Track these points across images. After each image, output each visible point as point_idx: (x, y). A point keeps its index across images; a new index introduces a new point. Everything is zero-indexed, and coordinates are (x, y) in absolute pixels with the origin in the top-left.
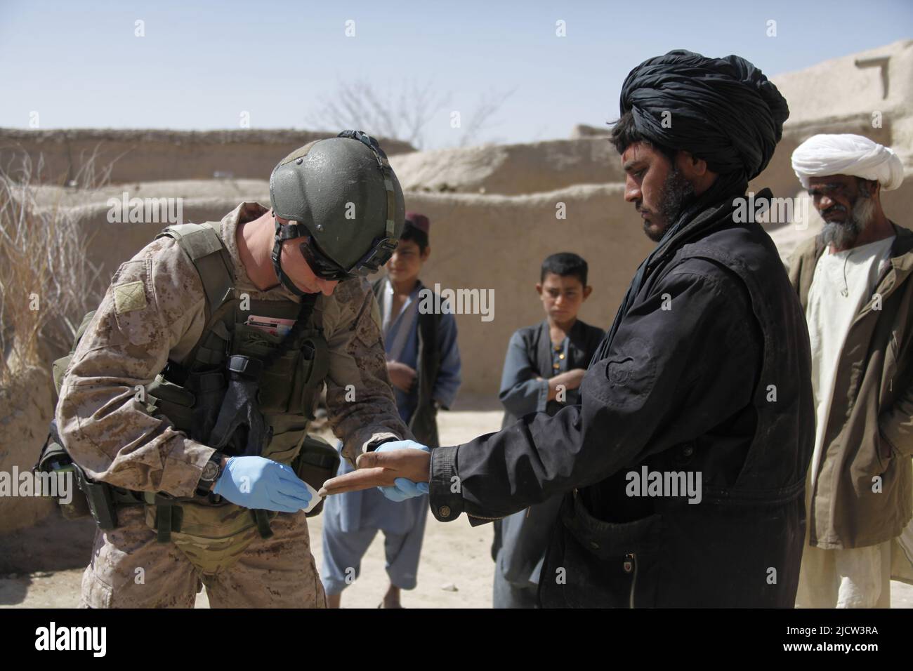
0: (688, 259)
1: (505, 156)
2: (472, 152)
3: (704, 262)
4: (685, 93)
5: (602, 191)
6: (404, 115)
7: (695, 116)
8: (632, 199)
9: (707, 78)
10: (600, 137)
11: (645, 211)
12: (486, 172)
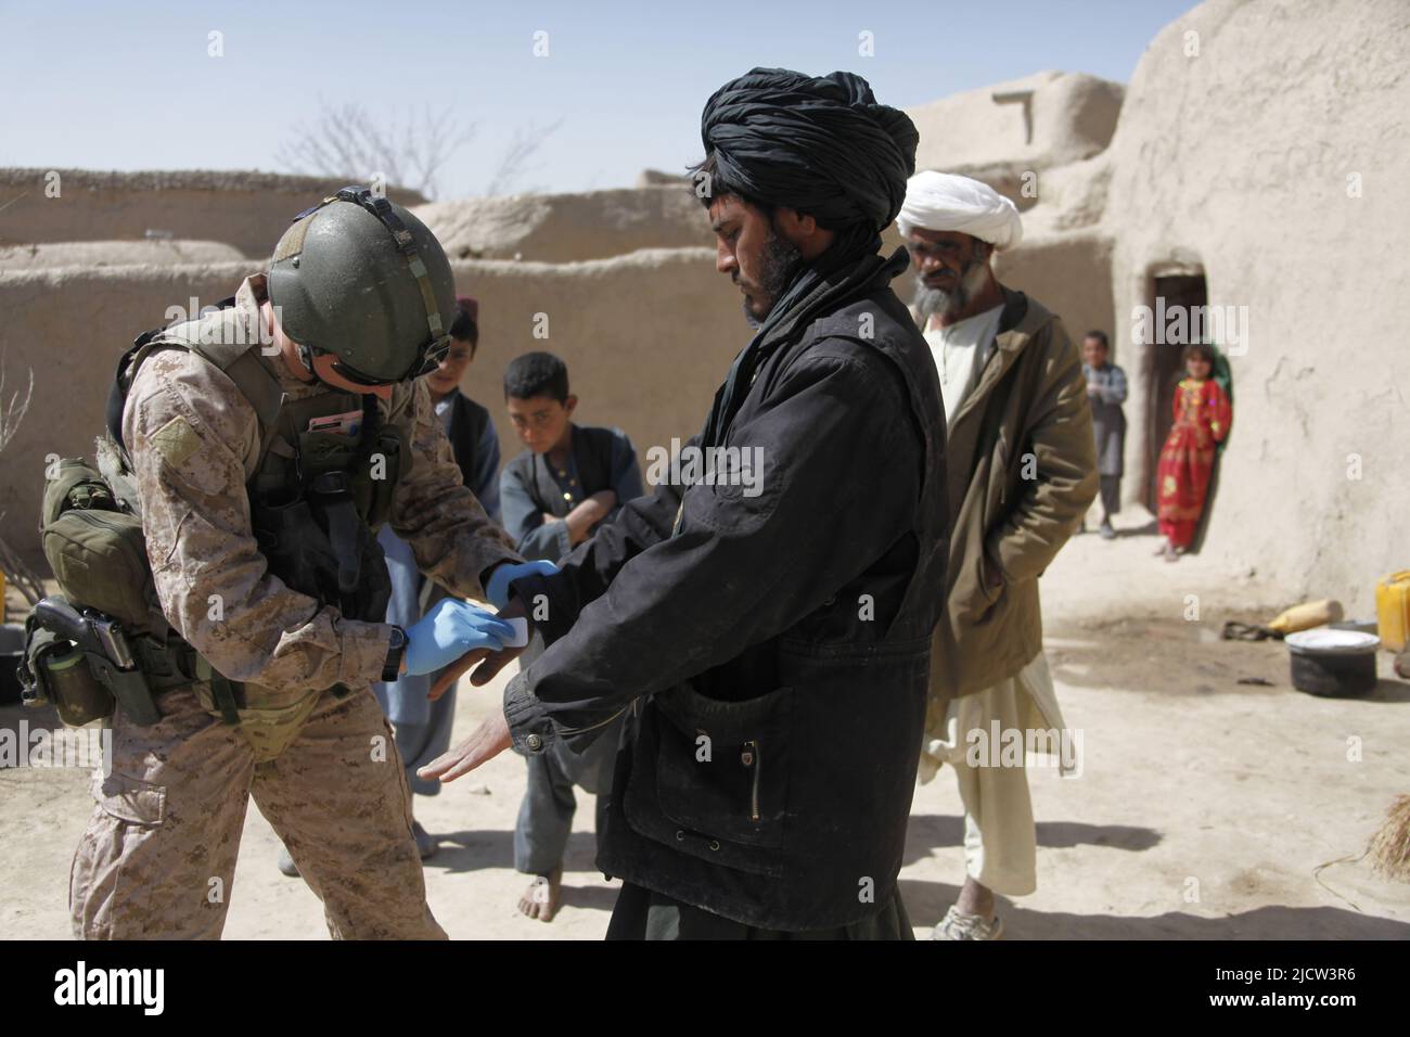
0: (825, 338)
1: (548, 209)
2: (503, 203)
3: (847, 342)
4: (776, 130)
5: (677, 257)
6: (411, 153)
7: (790, 160)
8: (727, 269)
9: (805, 106)
10: (673, 186)
11: (745, 285)
12: (521, 232)
